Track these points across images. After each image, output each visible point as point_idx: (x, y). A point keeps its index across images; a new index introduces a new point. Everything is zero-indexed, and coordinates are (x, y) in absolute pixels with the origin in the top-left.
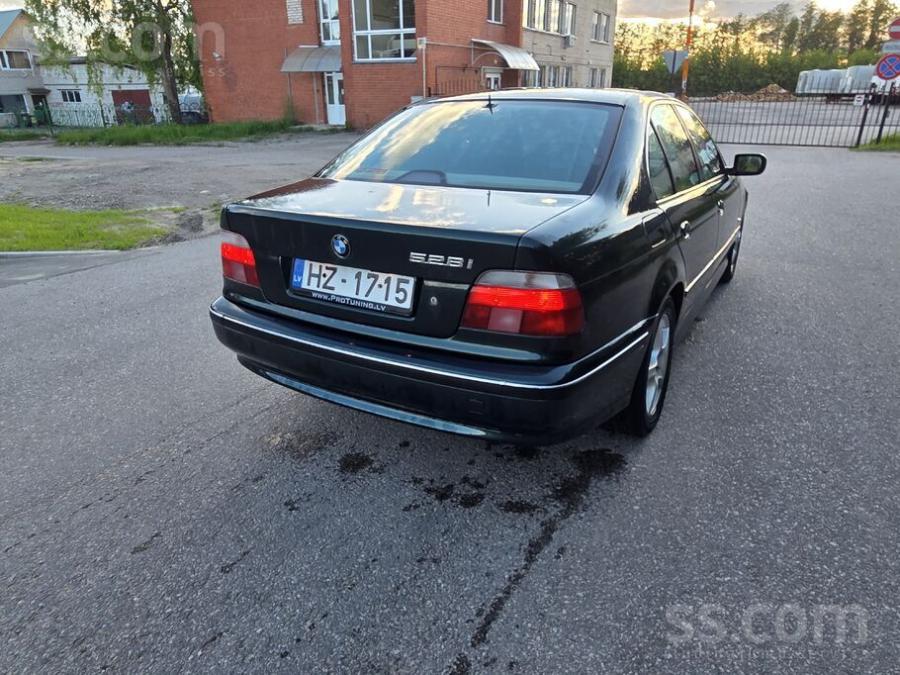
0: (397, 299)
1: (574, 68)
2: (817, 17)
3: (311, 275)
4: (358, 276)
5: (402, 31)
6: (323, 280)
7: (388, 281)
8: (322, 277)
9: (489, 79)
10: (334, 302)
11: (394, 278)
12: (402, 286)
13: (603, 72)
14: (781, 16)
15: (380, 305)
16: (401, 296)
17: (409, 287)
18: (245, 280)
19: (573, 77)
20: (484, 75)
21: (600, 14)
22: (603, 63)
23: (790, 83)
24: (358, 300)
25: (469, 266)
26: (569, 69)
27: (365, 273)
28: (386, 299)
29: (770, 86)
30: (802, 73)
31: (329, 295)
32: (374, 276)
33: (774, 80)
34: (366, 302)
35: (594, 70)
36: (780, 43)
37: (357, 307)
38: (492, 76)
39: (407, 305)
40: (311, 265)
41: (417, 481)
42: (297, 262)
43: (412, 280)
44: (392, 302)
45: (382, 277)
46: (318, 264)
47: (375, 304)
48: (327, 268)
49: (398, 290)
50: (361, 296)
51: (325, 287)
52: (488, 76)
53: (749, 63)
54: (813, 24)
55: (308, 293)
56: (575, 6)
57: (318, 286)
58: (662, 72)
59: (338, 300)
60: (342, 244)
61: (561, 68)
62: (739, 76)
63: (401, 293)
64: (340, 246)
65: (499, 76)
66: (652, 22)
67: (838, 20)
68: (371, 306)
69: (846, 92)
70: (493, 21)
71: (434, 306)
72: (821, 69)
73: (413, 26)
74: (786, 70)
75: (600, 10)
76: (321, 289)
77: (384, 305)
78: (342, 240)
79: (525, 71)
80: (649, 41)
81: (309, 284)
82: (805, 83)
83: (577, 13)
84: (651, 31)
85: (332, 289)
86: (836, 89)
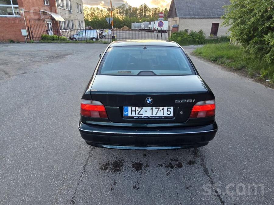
0: (168, 114)
1: (74, 20)
2: (132, 8)
3: (132, 111)
4: (152, 109)
5: (12, 6)
6: (137, 112)
7: (163, 109)
8: (137, 111)
9: (48, 24)
10: (143, 118)
11: (166, 108)
12: (169, 110)
13: (82, 22)
14: (124, 8)
15: (162, 117)
16: (169, 113)
17: (171, 109)
18: (99, 117)
19: (74, 23)
20: (46, 22)
21: (78, 4)
22: (82, 19)
23: (130, 26)
24: (153, 116)
25: (194, 101)
26: (72, 21)
27: (154, 108)
28: (164, 114)
29: (124, 27)
30: (132, 23)
31: (141, 117)
32: (157, 108)
33: (125, 25)
34: (156, 116)
35: (79, 21)
36: (124, 15)
37: (153, 119)
38: (49, 23)
39: (172, 115)
40: (131, 108)
41: (161, 165)
42: (125, 108)
43: (172, 108)
44: (166, 115)
45: (161, 108)
46: (134, 107)
47: (160, 117)
48: (138, 108)
49: (168, 111)
50: (154, 115)
51: (138, 114)
52: (47, 23)
53: (118, 20)
54: (131, 10)
55: (132, 117)
56: (71, 1)
57: (136, 114)
58: (95, 22)
59: (145, 117)
60: (150, 100)
61: (70, 20)
62: (116, 23)
63: (169, 112)
64: (149, 101)
65: (51, 23)
66: (89, 7)
67: (137, 10)
68: (159, 118)
69: (144, 29)
70: (46, 4)
71: (182, 114)
72: (137, 22)
73: (17, 4)
74: (127, 22)
75: (78, 3)
76: (137, 115)
77: (163, 117)
78: (151, 99)
79: (59, 21)
80: (89, 12)
81: (131, 114)
82: (133, 26)
83: (72, 3)
84: (89, 9)
85: (142, 114)
86: (140, 28)
